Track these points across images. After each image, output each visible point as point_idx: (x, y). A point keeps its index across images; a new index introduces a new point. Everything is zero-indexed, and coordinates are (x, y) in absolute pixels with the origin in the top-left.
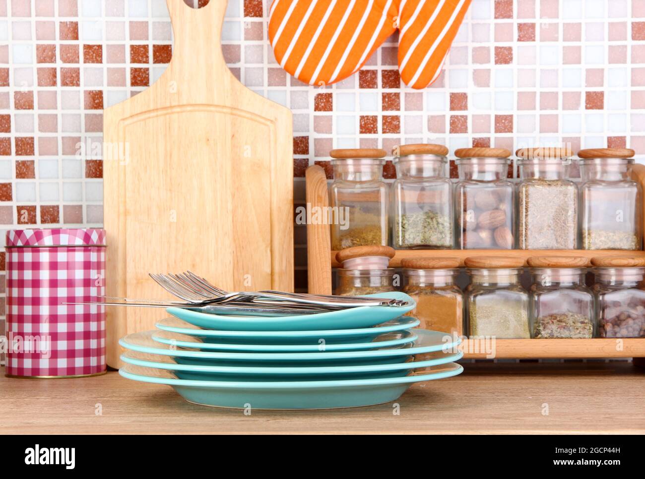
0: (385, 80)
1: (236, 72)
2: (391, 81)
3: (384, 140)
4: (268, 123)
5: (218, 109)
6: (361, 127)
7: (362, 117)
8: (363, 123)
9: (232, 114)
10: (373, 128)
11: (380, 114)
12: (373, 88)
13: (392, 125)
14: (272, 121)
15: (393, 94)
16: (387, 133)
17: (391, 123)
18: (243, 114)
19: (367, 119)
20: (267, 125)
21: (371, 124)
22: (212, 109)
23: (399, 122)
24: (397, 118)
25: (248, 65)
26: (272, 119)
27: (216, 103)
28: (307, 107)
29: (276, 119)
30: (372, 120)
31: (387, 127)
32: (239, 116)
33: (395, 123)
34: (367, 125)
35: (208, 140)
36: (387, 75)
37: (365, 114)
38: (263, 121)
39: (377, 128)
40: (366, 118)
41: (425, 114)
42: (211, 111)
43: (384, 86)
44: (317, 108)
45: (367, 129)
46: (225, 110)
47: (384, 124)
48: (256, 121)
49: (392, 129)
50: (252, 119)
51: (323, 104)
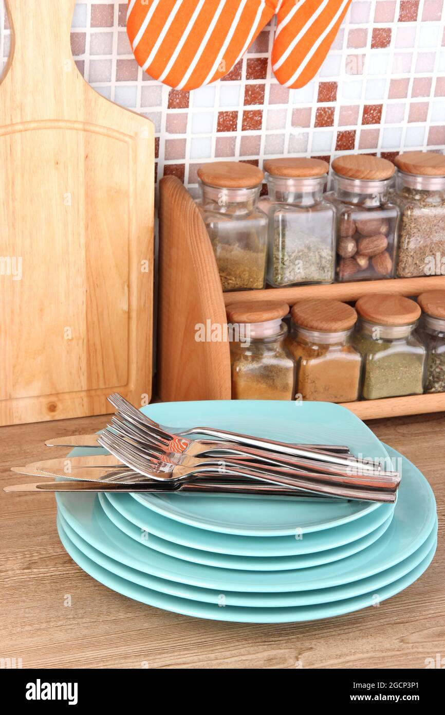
0: (250, 71)
2: (256, 71)
3: (243, 138)
4: (127, 139)
5: (69, 125)
6: (219, 124)
7: (221, 114)
8: (221, 120)
9: (85, 130)
10: (232, 125)
11: (241, 108)
12: (236, 79)
13: (253, 121)
14: (131, 137)
15: (257, 86)
16: (247, 130)
17: (252, 119)
18: (97, 129)
19: (227, 115)
20: (126, 142)
21: (230, 120)
22: (61, 124)
23: (261, 117)
24: (259, 113)
25: (94, 57)
26: (132, 134)
27: (66, 118)
28: (160, 105)
29: (136, 134)
30: (232, 117)
31: (247, 124)
32: (94, 132)
33: (256, 118)
34: (226, 122)
35: (57, 163)
36: (252, 64)
37: (224, 110)
38: (121, 137)
39: (236, 125)
40: (225, 114)
41: (290, 107)
42: (60, 128)
43: (248, 77)
44: (171, 105)
45: (226, 126)
46: (76, 125)
47: (244, 120)
48: (113, 137)
49: (253, 125)
50: (109, 136)
51: (178, 101)
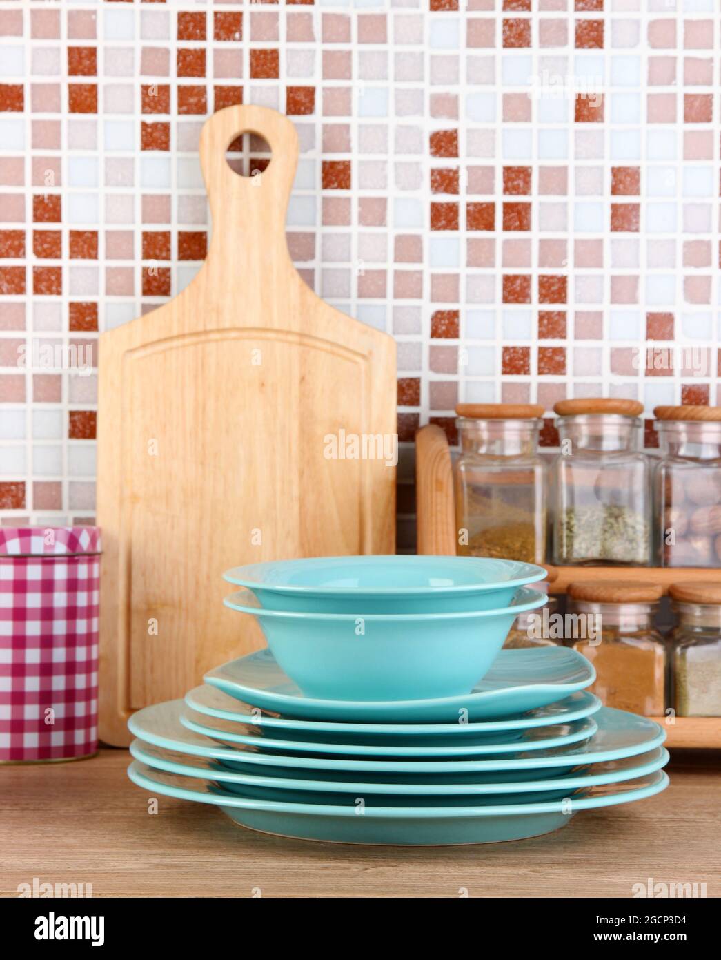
0: (544, 292)
1: (307, 277)
2: (553, 293)
3: (540, 385)
4: (358, 359)
5: (281, 336)
6: (504, 364)
7: (506, 350)
8: (507, 358)
9: (301, 344)
10: (523, 366)
11: (535, 344)
12: (523, 302)
13: (553, 362)
14: (364, 357)
15: (555, 313)
16: (546, 374)
17: (551, 358)
18: (319, 344)
19: (514, 352)
20: (356, 363)
21: (520, 359)
22: (271, 335)
23: (564, 356)
24: (561, 351)
25: (327, 265)
26: (365, 352)
27: (276, 326)
28: (419, 332)
29: (370, 353)
30: (522, 354)
31: (545, 365)
32: (314, 347)
33: (558, 358)
34: (514, 361)
35: (263, 385)
36: (546, 282)
37: (510, 344)
38: (350, 355)
39: (528, 366)
40: (512, 351)
41: (606, 345)
42: (268, 339)
43: (541, 299)
44: (435, 334)
45: (515, 367)
46: (291, 338)
47: (540, 360)
48: (339, 355)
49: (554, 367)
50: (333, 353)
51: (444, 328)
